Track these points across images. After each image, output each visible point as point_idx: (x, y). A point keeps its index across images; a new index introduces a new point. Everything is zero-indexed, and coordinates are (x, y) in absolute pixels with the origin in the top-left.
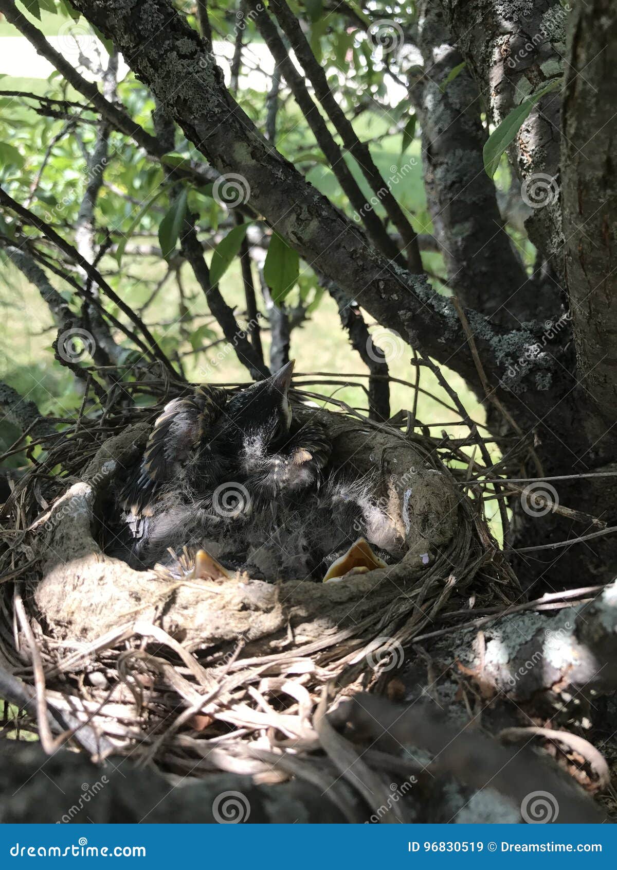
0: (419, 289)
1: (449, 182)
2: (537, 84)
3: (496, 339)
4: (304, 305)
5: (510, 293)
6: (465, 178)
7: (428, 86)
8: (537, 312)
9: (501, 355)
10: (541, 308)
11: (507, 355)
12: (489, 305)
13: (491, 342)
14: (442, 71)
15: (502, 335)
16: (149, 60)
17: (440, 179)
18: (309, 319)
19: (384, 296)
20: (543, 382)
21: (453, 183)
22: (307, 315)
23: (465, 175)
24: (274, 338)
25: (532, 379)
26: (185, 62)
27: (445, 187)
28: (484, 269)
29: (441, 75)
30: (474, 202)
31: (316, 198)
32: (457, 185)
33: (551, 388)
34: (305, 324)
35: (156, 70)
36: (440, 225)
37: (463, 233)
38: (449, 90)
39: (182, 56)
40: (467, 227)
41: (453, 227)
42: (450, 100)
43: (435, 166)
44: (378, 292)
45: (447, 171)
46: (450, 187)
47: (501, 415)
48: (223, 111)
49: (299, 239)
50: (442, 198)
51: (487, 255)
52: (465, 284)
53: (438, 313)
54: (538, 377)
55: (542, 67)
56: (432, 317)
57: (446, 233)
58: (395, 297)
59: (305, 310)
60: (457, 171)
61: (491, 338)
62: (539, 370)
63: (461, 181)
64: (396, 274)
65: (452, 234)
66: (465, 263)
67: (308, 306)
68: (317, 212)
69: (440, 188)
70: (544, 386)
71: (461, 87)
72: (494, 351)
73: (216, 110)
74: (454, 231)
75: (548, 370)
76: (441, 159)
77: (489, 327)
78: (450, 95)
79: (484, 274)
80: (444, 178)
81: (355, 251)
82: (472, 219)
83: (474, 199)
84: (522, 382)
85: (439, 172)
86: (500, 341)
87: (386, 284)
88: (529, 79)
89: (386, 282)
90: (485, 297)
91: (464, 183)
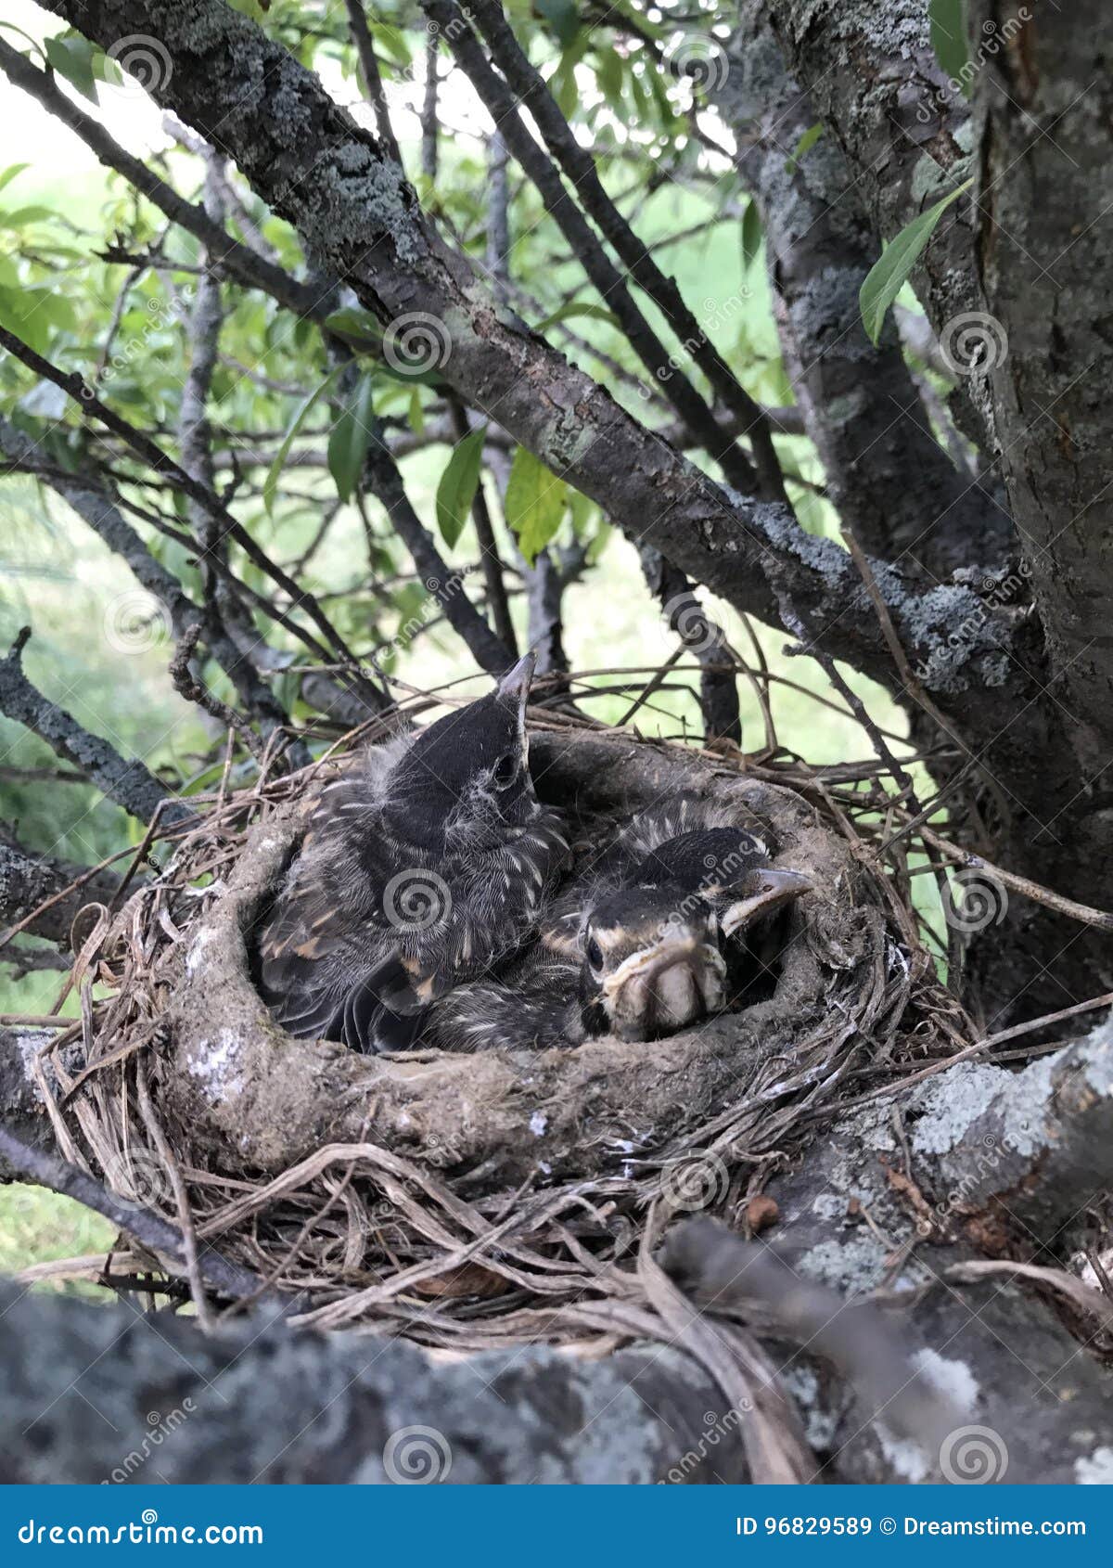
0: (773, 530)
1: (816, 327)
2: (950, 165)
3: (910, 604)
4: (583, 543)
5: (935, 511)
6: (844, 318)
7: (768, 161)
8: (985, 540)
9: (920, 630)
10: (992, 533)
11: (931, 629)
12: (899, 535)
13: (902, 610)
14: (790, 132)
15: (922, 595)
16: (291, 184)
17: (800, 322)
18: (594, 566)
19: (713, 546)
20: (995, 672)
21: (823, 328)
22: (588, 560)
23: (843, 312)
24: (533, 608)
25: (975, 667)
26: (352, 182)
27: (810, 336)
28: (887, 472)
29: (790, 140)
30: (862, 359)
31: (587, 391)
32: (830, 331)
33: (1008, 681)
34: (586, 575)
35: (306, 201)
36: (806, 400)
37: (845, 414)
38: (804, 166)
39: (345, 174)
40: (853, 402)
41: (828, 404)
42: (808, 184)
43: (790, 301)
44: (703, 538)
45: (812, 306)
46: (818, 336)
47: (934, 723)
48: (421, 258)
49: (564, 461)
50: (806, 355)
51: (891, 448)
52: (858, 500)
53: (808, 566)
54: (986, 664)
55: (956, 137)
56: (798, 575)
57: (817, 415)
58: (732, 545)
59: (584, 552)
60: (829, 307)
61: (902, 603)
62: (986, 651)
63: (836, 324)
64: (731, 506)
65: (828, 416)
66: (853, 465)
67: (590, 544)
68: (591, 413)
69: (801, 337)
70: (996, 679)
71: (825, 159)
72: (909, 624)
73: (409, 257)
74: (832, 409)
75: (1002, 651)
76: (800, 288)
77: (897, 583)
78: (807, 174)
79: (887, 481)
80: (806, 321)
81: (659, 474)
82: (860, 388)
83: (861, 353)
84: (959, 673)
85: (799, 309)
86: (917, 607)
87: (715, 526)
88: (936, 157)
89: (716, 522)
90: (893, 520)
91: (841, 325)
